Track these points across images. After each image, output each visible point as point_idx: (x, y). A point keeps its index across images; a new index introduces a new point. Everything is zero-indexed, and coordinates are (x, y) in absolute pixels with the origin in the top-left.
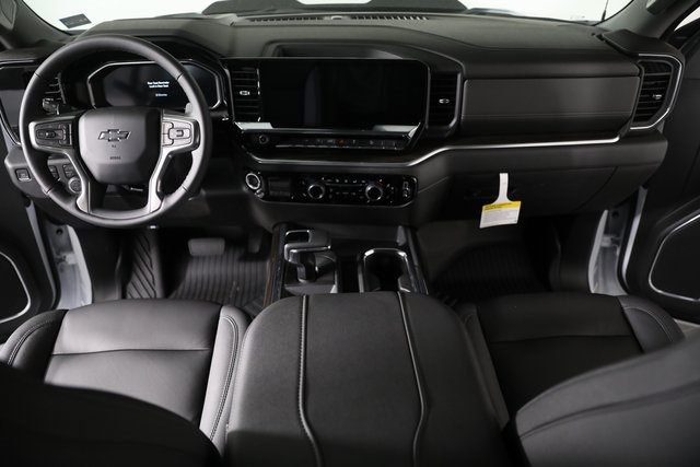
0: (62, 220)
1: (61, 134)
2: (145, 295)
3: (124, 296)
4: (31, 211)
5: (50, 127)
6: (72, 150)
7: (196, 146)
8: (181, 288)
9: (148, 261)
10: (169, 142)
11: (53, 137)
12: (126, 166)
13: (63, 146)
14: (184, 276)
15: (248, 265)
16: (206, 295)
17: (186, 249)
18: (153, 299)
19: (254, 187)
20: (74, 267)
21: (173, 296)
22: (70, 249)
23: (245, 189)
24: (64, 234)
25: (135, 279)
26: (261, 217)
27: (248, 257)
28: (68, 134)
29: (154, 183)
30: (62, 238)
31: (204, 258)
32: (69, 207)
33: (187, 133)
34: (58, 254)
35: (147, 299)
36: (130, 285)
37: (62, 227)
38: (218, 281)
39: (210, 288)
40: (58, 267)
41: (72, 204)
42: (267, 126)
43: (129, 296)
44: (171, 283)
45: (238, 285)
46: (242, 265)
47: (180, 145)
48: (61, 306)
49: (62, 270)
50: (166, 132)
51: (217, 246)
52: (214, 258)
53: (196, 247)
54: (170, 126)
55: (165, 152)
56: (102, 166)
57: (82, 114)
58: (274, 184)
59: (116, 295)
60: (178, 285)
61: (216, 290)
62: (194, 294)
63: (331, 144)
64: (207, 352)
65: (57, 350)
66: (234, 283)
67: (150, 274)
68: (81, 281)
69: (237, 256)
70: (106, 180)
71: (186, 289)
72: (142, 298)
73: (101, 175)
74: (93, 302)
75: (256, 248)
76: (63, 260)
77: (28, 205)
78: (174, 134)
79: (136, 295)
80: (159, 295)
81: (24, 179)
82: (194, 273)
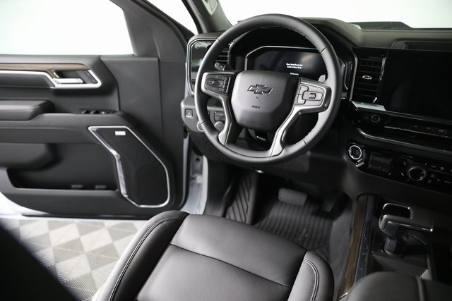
0: (202, 152)
1: (222, 84)
2: (238, 219)
3: (224, 215)
4: (186, 141)
5: (217, 77)
6: (226, 97)
7: (323, 109)
8: (264, 221)
9: (247, 195)
10: (302, 102)
11: (216, 85)
12: (262, 115)
13: (221, 93)
14: (268, 214)
15: (318, 219)
16: (281, 232)
17: (277, 194)
18: (243, 223)
19: (356, 157)
20: (199, 185)
21: (257, 225)
22: (201, 172)
23: (345, 158)
24: (200, 162)
25: (235, 205)
26: (350, 184)
27: (320, 213)
28: (226, 85)
29: (280, 133)
30: (198, 165)
31: (286, 204)
32: (212, 138)
33: (319, 96)
34: (193, 174)
35: (240, 222)
36: (230, 209)
37: (200, 157)
38: (292, 224)
39: (286, 228)
40: (191, 183)
41: (215, 136)
42: (381, 108)
43: (227, 217)
44: (258, 215)
45: (307, 232)
46: (313, 218)
47: (310, 105)
48: (184, 209)
49: (192, 185)
50: (301, 93)
51: (300, 199)
52: (294, 206)
53: (284, 194)
54: (305, 89)
55: (296, 110)
56: (244, 112)
57: (239, 72)
58: (376, 158)
59: (219, 213)
60: (262, 219)
61: (289, 231)
62: (273, 229)
63: (441, 133)
64: (286, 288)
65: (173, 242)
66: (304, 230)
67: (245, 205)
68: (201, 196)
69: (311, 210)
70: (244, 123)
71: (268, 223)
72: (236, 220)
73: (242, 119)
74: (204, 213)
75: (329, 208)
76: (194, 179)
77: (185, 137)
78: (307, 96)
79: (232, 218)
80: (248, 222)
81: (189, 116)
82: (276, 213)
